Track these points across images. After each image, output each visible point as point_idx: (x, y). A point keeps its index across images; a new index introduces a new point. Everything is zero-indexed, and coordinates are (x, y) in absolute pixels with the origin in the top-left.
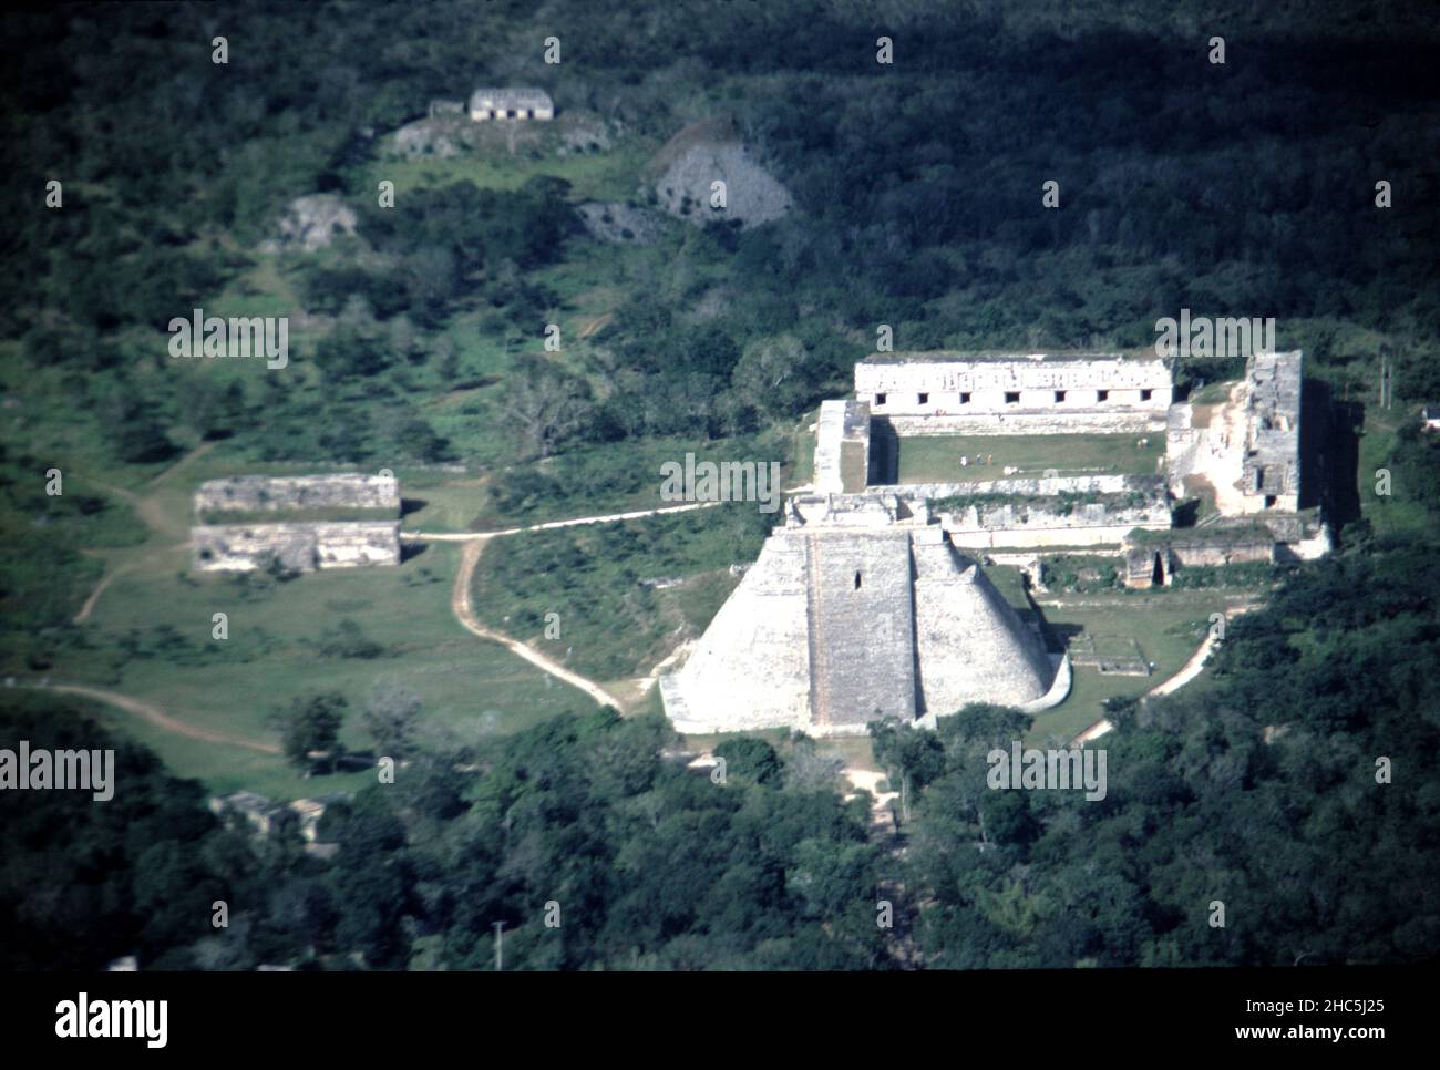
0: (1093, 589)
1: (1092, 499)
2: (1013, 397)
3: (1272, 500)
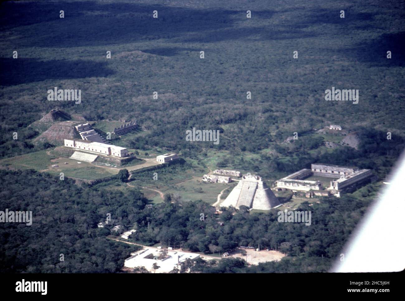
0: (301, 197)
1: (308, 184)
2: (333, 172)
3: (334, 188)
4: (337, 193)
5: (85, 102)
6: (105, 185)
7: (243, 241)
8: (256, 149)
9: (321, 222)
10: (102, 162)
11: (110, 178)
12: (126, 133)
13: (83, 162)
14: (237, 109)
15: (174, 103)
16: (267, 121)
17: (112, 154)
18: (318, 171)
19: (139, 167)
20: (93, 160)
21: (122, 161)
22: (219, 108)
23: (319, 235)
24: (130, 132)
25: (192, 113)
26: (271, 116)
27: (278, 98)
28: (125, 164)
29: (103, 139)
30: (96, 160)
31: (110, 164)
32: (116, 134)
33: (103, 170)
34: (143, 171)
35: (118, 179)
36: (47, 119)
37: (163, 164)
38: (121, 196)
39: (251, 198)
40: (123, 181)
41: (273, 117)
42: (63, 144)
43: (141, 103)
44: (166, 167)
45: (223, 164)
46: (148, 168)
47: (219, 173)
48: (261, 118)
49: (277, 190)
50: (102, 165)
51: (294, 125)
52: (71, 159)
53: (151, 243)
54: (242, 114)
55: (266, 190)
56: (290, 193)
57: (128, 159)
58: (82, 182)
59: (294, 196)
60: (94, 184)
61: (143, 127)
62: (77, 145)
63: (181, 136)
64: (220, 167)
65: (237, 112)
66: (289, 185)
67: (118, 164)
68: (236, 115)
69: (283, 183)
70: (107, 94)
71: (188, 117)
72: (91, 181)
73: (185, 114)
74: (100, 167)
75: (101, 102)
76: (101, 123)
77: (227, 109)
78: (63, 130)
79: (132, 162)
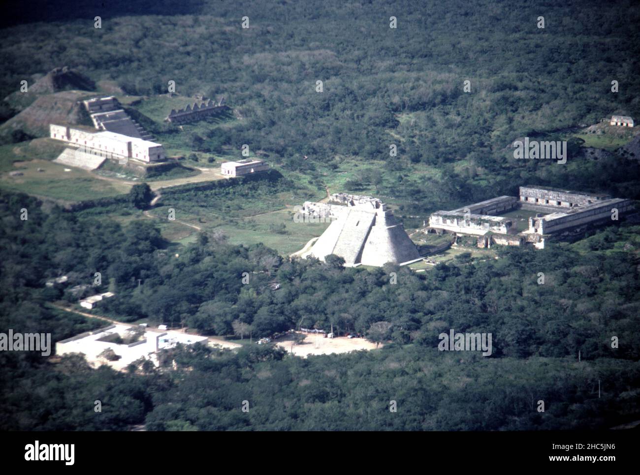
0: (469, 245)
1: (487, 221)
2: (559, 203)
3: (536, 231)
4: (540, 241)
5: (145, 60)
6: (100, 213)
7: (303, 317)
8: (440, 160)
9: (474, 290)
10: (111, 170)
11: (112, 200)
12: (197, 121)
13: (76, 170)
14: (440, 82)
15: (323, 68)
16: (496, 108)
17: (134, 155)
18: (532, 200)
19: (181, 182)
20: (95, 166)
21: (149, 169)
22: (405, 81)
23: (452, 311)
24: (205, 120)
25: (348, 89)
26: (505, 99)
27: (552, 66)
28: (155, 175)
29: (140, 131)
30: (101, 166)
31: (127, 174)
32: (173, 122)
33: (106, 184)
34: (186, 189)
35: (129, 201)
36: (41, 86)
37: (231, 179)
38: (113, 232)
39: (360, 244)
40: (139, 207)
41: (511, 99)
42: (47, 134)
43: (256, 67)
44: (238, 184)
45: (358, 185)
46: (197, 184)
47: (338, 200)
48: (484, 101)
49: (426, 233)
50: (111, 177)
51: (543, 116)
52: (56, 164)
53: (130, 317)
54: (449, 93)
55: (389, 229)
56: (449, 237)
57: (162, 166)
58: (54, 206)
59: (455, 244)
60: (76, 209)
61: (236, 111)
62: (72, 137)
63: (306, 131)
64: (350, 190)
65: (438, 88)
66: (452, 222)
67: (140, 175)
68: (435, 94)
69: (441, 218)
70: (197, 47)
71: (336, 95)
72: (72, 203)
73: (332, 90)
74: (104, 179)
75: (179, 61)
76: (155, 100)
77: (421, 82)
78: (59, 108)
79: (169, 173)
